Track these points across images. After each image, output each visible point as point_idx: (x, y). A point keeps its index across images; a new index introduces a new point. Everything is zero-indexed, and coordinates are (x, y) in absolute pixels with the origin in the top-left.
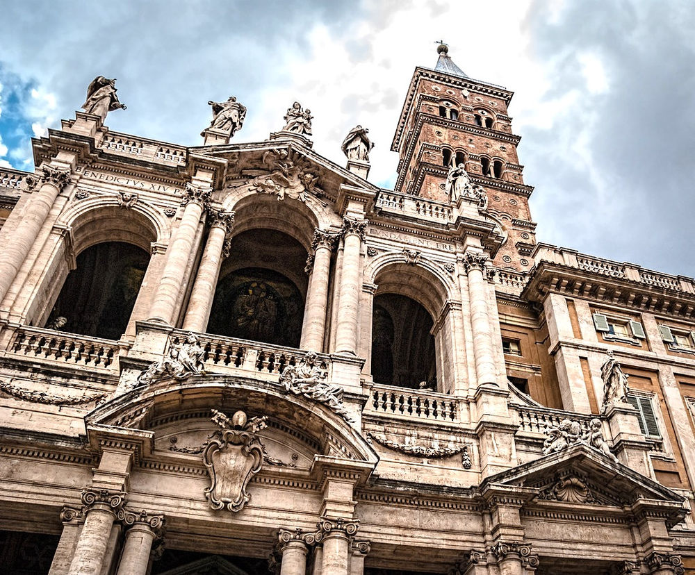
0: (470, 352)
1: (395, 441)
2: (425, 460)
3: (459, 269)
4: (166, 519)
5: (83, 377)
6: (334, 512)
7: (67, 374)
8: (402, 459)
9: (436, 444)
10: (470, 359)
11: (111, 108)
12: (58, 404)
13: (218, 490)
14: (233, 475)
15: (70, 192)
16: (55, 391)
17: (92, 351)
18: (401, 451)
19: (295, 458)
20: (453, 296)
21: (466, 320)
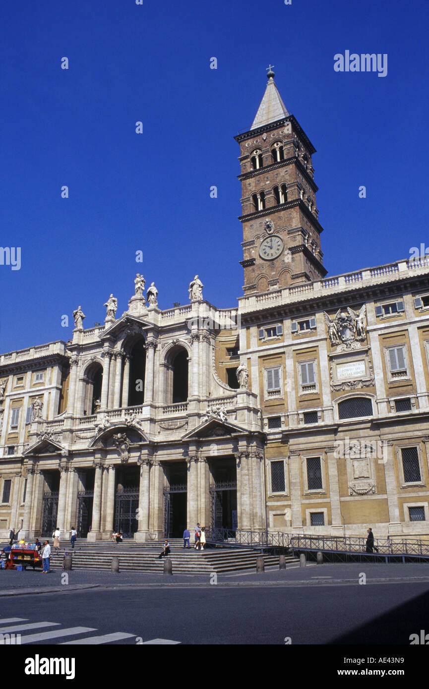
1: (167, 426)
2: (175, 431)
6: (143, 457)
8: (169, 432)
14: (123, 451)
18: (168, 429)
20: (190, 355)
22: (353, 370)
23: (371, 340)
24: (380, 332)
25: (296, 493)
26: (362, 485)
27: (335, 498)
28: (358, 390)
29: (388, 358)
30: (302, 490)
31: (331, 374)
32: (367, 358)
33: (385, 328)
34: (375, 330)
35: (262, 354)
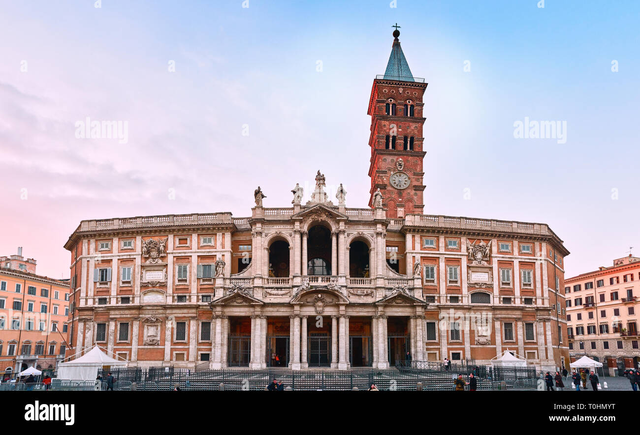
0: (376, 264)
1: (355, 293)
2: (362, 296)
3: (375, 236)
4: (309, 316)
5: (285, 288)
6: (341, 313)
7: (281, 288)
8: (357, 297)
9: (365, 292)
10: (376, 266)
11: (262, 198)
12: (282, 295)
13: (318, 309)
14: (319, 307)
15: (263, 235)
16: (280, 292)
17: (284, 280)
18: (357, 295)
19: (333, 300)
20: (372, 246)
21: (376, 254)
22: (480, 277)
23: (493, 262)
24: (498, 259)
25: (444, 341)
26: (482, 340)
27: (467, 346)
28: (483, 288)
29: (501, 274)
30: (448, 340)
31: (468, 277)
32: (490, 272)
33: (503, 257)
34: (496, 257)
35: (423, 255)
